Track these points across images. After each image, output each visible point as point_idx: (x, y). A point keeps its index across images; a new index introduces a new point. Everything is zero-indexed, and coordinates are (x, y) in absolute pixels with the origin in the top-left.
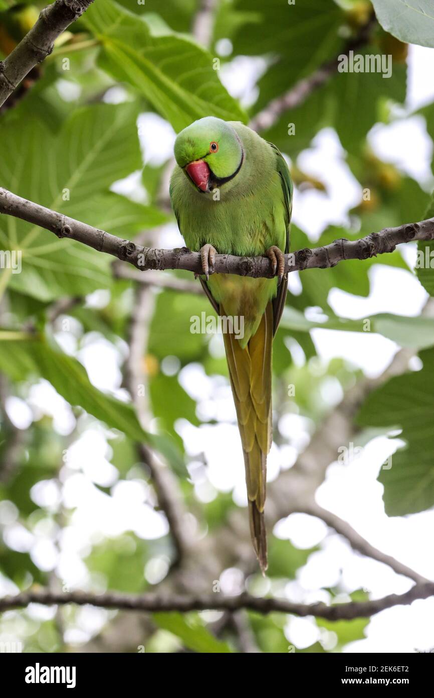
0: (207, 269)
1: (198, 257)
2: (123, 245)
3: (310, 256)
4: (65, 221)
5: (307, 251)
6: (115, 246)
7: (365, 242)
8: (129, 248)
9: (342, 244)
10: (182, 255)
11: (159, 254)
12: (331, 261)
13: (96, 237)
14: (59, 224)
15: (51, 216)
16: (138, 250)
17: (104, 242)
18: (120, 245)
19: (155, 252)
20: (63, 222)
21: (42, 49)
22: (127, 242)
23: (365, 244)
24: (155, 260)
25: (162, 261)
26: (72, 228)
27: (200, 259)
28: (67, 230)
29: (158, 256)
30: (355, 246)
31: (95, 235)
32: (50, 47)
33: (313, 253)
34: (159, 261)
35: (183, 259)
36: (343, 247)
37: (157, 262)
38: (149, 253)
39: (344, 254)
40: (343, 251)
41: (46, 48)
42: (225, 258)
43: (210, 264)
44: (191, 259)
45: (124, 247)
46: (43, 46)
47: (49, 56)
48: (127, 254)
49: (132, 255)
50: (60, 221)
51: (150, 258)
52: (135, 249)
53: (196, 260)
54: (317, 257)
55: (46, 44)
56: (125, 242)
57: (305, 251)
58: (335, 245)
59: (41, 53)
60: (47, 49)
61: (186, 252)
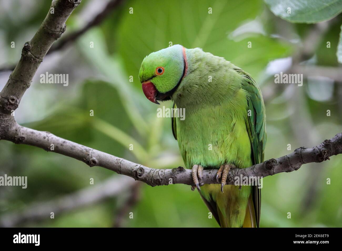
0: (197, 182)
1: (190, 174)
2: (135, 170)
3: (275, 165)
4: (92, 155)
5: (273, 161)
6: (129, 170)
7: (319, 149)
8: (139, 172)
9: (301, 152)
10: (178, 173)
11: (161, 175)
12: (294, 167)
13: (116, 165)
14: (87, 157)
15: (82, 151)
16: (146, 172)
17: (121, 168)
18: (133, 170)
19: (158, 173)
20: (90, 156)
21: (56, 31)
22: (138, 167)
23: (319, 151)
24: (159, 180)
25: (164, 180)
26: (97, 159)
27: (191, 175)
28: (94, 162)
29: (161, 176)
30: (311, 153)
31: (114, 163)
32: (62, 28)
33: (278, 162)
34: (162, 180)
35: (179, 177)
36: (301, 155)
37: (161, 180)
38: (154, 174)
39: (302, 160)
40: (302, 158)
41: (58, 30)
42: (210, 173)
43: (199, 179)
44: (185, 176)
45: (136, 171)
46: (56, 28)
47: (63, 34)
48: (138, 176)
49: (142, 177)
50: (88, 155)
51: (155, 179)
52: (144, 172)
53: (189, 177)
54: (281, 165)
55: (58, 27)
56: (136, 167)
57: (271, 161)
58: (295, 154)
59: (55, 34)
60: (60, 30)
61: (181, 171)
